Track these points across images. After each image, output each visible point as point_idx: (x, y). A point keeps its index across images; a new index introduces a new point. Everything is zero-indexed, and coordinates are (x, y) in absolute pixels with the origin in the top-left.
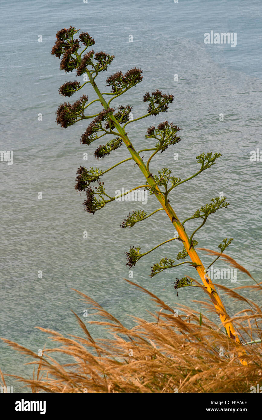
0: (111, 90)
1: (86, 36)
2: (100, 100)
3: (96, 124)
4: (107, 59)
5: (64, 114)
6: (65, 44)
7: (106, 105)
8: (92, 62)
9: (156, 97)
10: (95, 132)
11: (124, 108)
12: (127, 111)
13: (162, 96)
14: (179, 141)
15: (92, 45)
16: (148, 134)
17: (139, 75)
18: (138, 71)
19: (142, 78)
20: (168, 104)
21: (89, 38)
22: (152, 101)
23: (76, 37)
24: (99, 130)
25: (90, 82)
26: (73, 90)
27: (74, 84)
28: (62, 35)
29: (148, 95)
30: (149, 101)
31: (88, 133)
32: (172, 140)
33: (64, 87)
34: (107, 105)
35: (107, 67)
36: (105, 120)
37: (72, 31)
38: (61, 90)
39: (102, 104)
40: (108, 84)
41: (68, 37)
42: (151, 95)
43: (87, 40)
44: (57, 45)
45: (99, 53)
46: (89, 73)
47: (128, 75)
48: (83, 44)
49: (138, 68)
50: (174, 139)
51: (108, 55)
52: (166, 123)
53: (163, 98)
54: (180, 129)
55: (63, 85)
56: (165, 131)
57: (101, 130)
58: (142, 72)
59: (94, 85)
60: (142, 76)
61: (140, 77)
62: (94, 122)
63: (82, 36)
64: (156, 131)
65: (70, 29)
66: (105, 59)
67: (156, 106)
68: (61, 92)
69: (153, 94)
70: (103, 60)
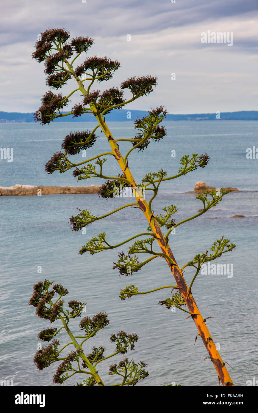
0: (85, 333)
1: (59, 287)
2: (73, 343)
3: (66, 365)
4: (80, 306)
5: (38, 357)
6: (42, 295)
7: (78, 347)
8: (62, 310)
9: (121, 337)
10: (64, 372)
11: (97, 349)
12: (100, 351)
13: (127, 336)
14: (148, 375)
15: (66, 295)
16: (111, 371)
17: (105, 319)
18: (103, 316)
19: (108, 321)
20: (133, 343)
21: (62, 289)
22: (118, 341)
23: (51, 289)
24: (69, 370)
25: (64, 328)
26: (50, 336)
27: (52, 330)
28: (38, 287)
29: (114, 336)
30: (115, 341)
31: (59, 373)
32: (141, 375)
33: (42, 334)
34: (80, 347)
35: (80, 313)
36: (74, 360)
37: (47, 283)
38: (39, 336)
39: (75, 346)
40: (82, 328)
41: (44, 289)
42: (116, 336)
43: (60, 290)
44: (34, 296)
45: (72, 302)
46: (63, 319)
47: (94, 320)
48: (58, 294)
49: (103, 313)
50: (143, 374)
51: (80, 303)
52: (126, 361)
53: (129, 338)
54: (146, 365)
55: (42, 332)
56: (125, 367)
57: (71, 370)
58: (107, 316)
59: (68, 329)
60: (108, 319)
61: (106, 321)
62: (63, 363)
63: (55, 288)
64: (119, 368)
65: (45, 281)
66: (78, 306)
67: (123, 345)
68: (40, 338)
69: (118, 335)
70: (77, 307)
